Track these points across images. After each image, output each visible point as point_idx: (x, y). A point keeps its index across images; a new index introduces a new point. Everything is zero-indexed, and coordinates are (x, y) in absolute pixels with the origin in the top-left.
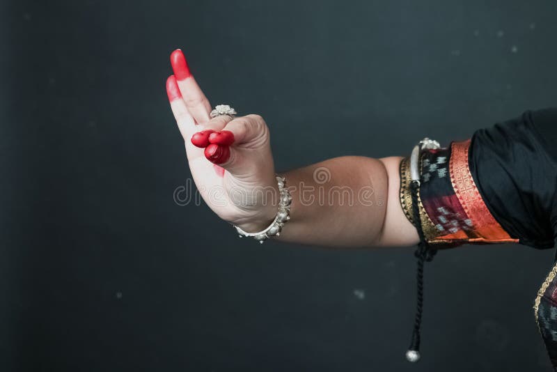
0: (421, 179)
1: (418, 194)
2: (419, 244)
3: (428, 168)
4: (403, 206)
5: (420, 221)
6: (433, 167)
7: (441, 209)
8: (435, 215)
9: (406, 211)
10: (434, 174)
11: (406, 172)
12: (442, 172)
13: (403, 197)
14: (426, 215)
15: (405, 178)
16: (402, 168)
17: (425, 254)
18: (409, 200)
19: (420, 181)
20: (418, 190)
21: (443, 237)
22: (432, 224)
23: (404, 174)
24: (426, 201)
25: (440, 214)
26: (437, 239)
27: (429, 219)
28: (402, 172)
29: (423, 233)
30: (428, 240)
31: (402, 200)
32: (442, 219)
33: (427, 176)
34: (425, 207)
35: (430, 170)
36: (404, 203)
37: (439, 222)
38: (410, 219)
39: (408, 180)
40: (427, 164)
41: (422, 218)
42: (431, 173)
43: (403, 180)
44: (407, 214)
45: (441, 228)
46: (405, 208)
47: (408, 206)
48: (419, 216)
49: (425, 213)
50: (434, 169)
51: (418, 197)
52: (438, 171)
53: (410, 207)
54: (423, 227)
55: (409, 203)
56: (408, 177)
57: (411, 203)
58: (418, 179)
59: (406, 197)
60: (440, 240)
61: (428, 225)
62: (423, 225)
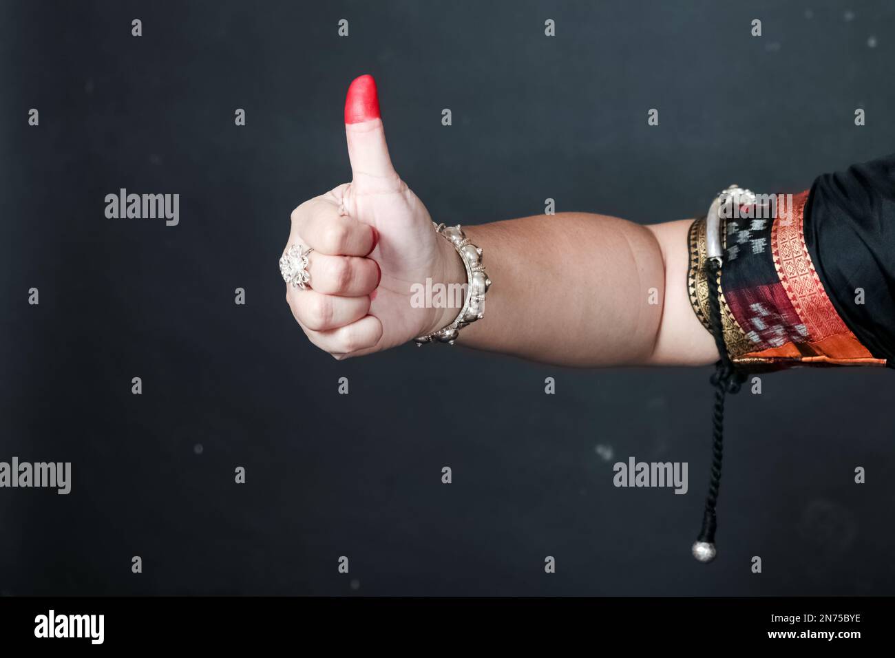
0: (725, 255)
1: (718, 281)
2: (718, 364)
3: (735, 236)
4: (693, 299)
5: (721, 326)
6: (744, 235)
7: (756, 307)
8: (745, 317)
9: (697, 308)
10: (746, 249)
11: (699, 243)
12: (759, 245)
13: (693, 285)
14: (731, 316)
15: (696, 253)
16: (692, 237)
17: (727, 380)
18: (703, 290)
19: (722, 258)
20: (719, 273)
21: (759, 353)
22: (741, 331)
23: (695, 246)
24: (731, 293)
25: (755, 314)
26: (750, 357)
27: (736, 323)
28: (692, 243)
29: (725, 345)
30: (733, 357)
31: (692, 290)
32: (757, 322)
33: (734, 251)
34: (728, 302)
35: (738, 241)
36: (694, 294)
37: (753, 327)
38: (704, 322)
39: (702, 256)
40: (734, 230)
41: (724, 321)
42: (739, 245)
43: (694, 257)
44: (699, 313)
45: (755, 338)
46: (696, 303)
47: (701, 299)
48: (719, 316)
49: (729, 313)
50: (746, 238)
51: (718, 285)
52: (751, 242)
53: (705, 301)
54: (725, 336)
55: (704, 295)
56: (702, 251)
57: (707, 295)
58: (719, 255)
59: (699, 285)
60: (754, 357)
61: (733, 332)
62: (725, 333)
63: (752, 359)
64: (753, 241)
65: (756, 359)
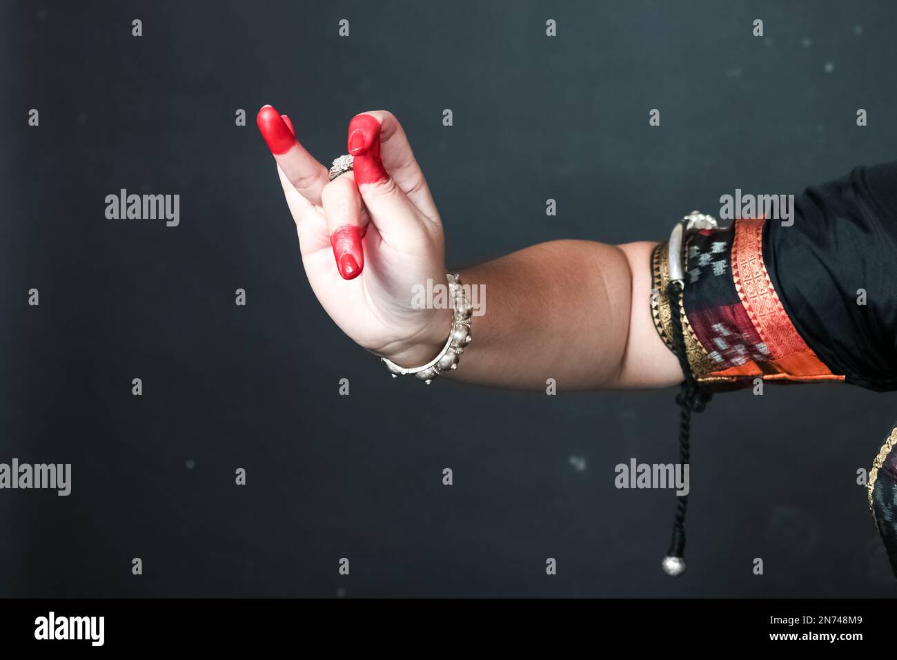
0: (686, 277)
1: (681, 303)
2: (683, 384)
3: (696, 259)
4: (657, 321)
5: (684, 347)
6: (705, 258)
7: (717, 327)
8: (707, 337)
9: (660, 330)
10: (707, 271)
11: (661, 267)
12: (719, 267)
13: (656, 308)
14: (694, 336)
15: (659, 277)
16: (655, 261)
17: (691, 400)
18: (666, 312)
19: (684, 281)
20: (681, 295)
21: (722, 372)
22: (704, 351)
23: (658, 269)
24: (694, 314)
25: (717, 335)
26: (713, 376)
27: (699, 344)
28: (655, 266)
29: (688, 365)
30: (697, 377)
31: (655, 313)
32: (719, 342)
33: (695, 274)
34: (691, 323)
35: (700, 264)
36: (658, 317)
37: (716, 347)
38: (667, 343)
39: (665, 279)
40: (696, 254)
41: (687, 341)
42: (701, 268)
43: (657, 280)
44: (663, 335)
45: (718, 358)
46: (660, 325)
47: (664, 321)
48: (682, 337)
49: (692, 334)
50: (707, 261)
51: (681, 307)
52: (712, 265)
53: (668, 323)
54: (689, 356)
55: (667, 317)
56: (664, 275)
57: (670, 317)
58: (681, 277)
59: (661, 308)
60: (717, 376)
61: (696, 352)
62: (689, 353)
63: (715, 378)
64: (714, 263)
65: (719, 378)
